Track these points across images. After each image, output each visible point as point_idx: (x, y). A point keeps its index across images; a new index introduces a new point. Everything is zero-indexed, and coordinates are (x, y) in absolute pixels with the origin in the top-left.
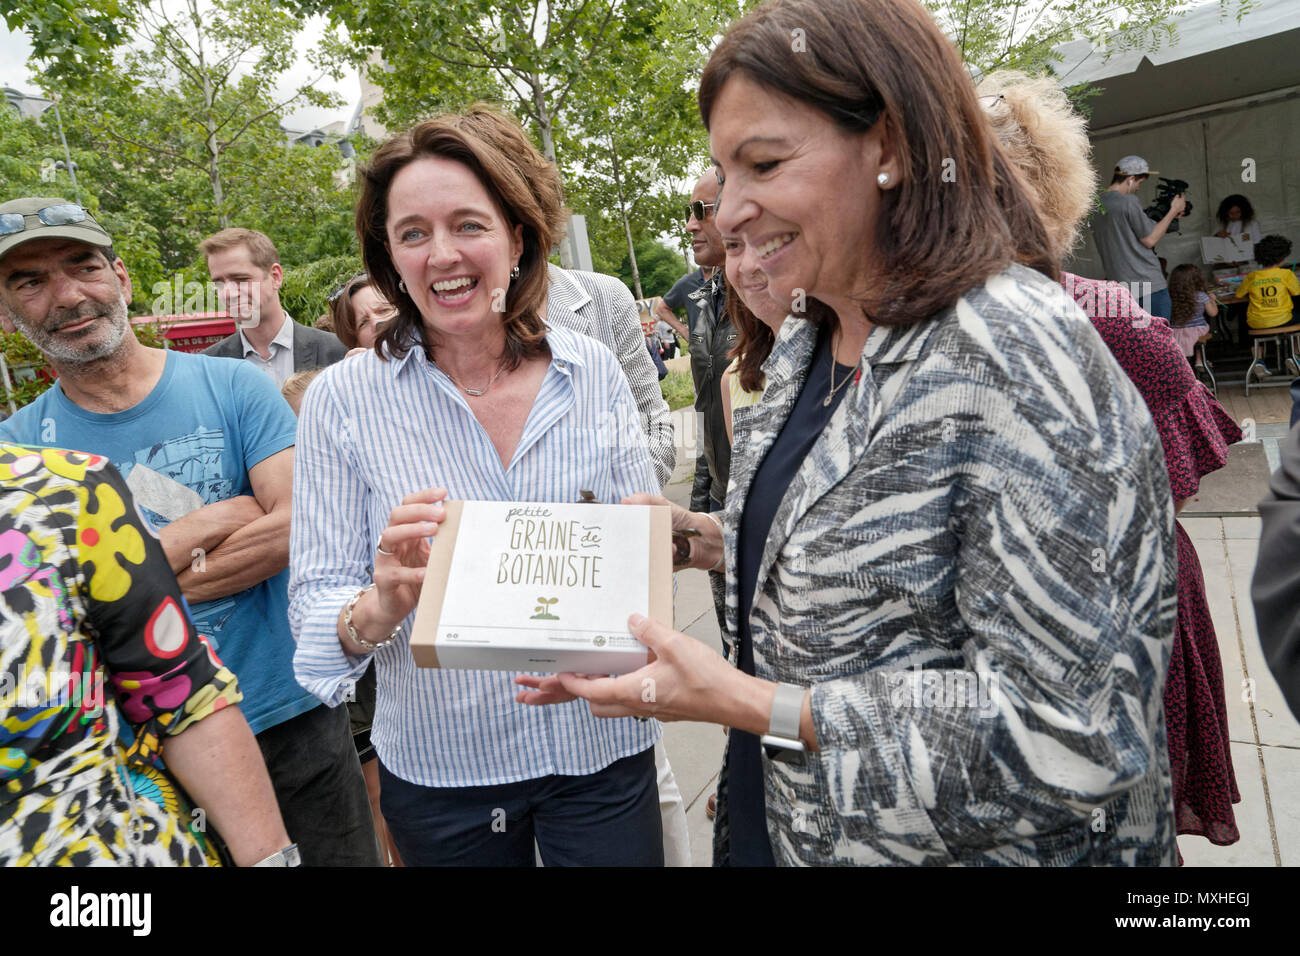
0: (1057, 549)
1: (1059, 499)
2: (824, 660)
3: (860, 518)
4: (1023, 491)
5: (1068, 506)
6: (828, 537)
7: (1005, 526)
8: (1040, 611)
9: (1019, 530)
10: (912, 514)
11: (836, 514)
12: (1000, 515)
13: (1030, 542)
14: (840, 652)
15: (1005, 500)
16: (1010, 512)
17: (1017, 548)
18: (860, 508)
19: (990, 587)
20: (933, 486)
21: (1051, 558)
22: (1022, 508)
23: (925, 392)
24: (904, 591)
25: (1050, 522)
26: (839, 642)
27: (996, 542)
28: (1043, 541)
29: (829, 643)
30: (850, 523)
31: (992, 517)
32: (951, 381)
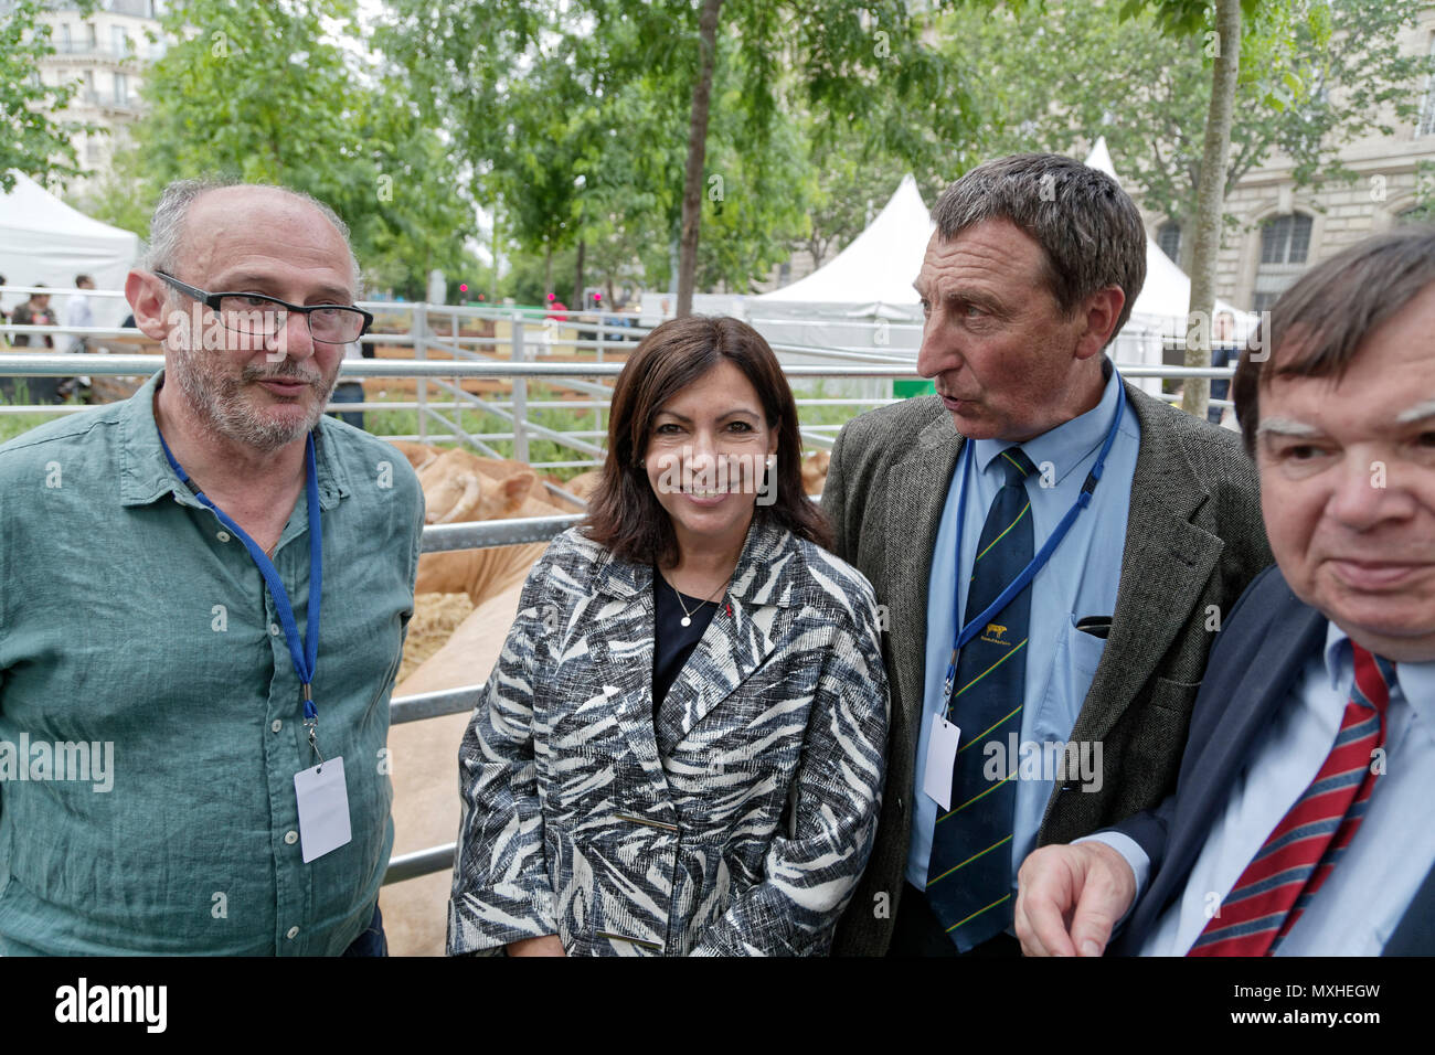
0: (869, 729)
1: (870, 699)
2: (699, 832)
3: (760, 720)
4: (853, 695)
5: (875, 703)
6: (734, 735)
7: (840, 718)
8: (860, 768)
9: (850, 719)
10: (789, 714)
11: (740, 717)
12: (838, 710)
13: (856, 726)
14: (714, 826)
15: (842, 699)
16: (844, 708)
17: (847, 730)
18: (761, 713)
19: (830, 758)
20: (806, 695)
21: (866, 735)
22: (851, 705)
23: (802, 631)
24: (776, 768)
25: (866, 713)
26: (715, 818)
27: (835, 727)
28: (863, 724)
29: (707, 818)
30: (754, 724)
31: (832, 711)
32: (821, 625)
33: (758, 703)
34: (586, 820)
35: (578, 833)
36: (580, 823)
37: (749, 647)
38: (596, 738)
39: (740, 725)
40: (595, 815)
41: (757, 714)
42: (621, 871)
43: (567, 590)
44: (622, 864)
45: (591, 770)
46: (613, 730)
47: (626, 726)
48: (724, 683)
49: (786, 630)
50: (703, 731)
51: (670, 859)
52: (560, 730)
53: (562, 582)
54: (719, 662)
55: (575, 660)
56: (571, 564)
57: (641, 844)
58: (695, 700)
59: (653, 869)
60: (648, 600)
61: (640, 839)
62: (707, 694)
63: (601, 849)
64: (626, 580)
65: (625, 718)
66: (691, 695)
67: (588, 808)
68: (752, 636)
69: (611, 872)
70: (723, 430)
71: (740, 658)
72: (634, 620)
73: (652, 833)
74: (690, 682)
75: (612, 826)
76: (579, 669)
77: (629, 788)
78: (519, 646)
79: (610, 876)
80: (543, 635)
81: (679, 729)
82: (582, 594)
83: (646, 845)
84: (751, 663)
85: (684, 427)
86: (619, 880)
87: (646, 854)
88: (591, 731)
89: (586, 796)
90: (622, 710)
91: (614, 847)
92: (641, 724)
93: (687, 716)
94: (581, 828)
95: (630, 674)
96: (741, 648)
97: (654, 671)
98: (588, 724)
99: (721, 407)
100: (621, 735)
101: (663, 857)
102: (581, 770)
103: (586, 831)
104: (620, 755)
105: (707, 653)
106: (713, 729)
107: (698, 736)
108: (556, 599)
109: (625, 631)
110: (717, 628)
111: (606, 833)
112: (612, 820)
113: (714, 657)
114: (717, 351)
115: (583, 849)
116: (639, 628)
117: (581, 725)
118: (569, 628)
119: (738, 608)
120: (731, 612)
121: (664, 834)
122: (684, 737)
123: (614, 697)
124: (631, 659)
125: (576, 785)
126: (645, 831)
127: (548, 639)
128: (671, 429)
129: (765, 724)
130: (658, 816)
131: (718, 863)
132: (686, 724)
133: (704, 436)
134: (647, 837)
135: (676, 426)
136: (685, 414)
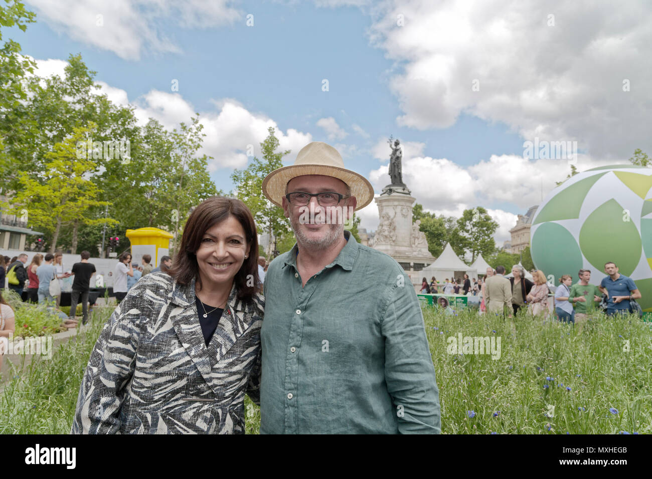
33: (243, 347)
34: (168, 404)
35: (163, 410)
36: (165, 405)
37: (237, 326)
38: (179, 367)
39: (238, 356)
40: (172, 401)
41: (244, 351)
42: (183, 424)
43: (154, 301)
44: (184, 421)
45: (174, 381)
46: (188, 362)
47: (196, 360)
48: (231, 341)
49: (249, 320)
50: (225, 359)
51: (208, 415)
52: (158, 365)
53: (152, 297)
54: (229, 332)
55: (165, 332)
56: (156, 289)
57: (195, 410)
58: (221, 348)
59: (200, 420)
60: (195, 308)
61: (194, 408)
62: (225, 345)
63: (173, 416)
64: (182, 298)
65: (195, 356)
66: (219, 346)
67: (170, 398)
68: (238, 322)
69: (178, 425)
70: (229, 242)
71: (236, 331)
72: (189, 316)
73: (201, 405)
74: (218, 340)
75: (180, 405)
76: (167, 337)
77: (194, 386)
78: (130, 329)
79: (177, 427)
80: (144, 322)
81: (216, 359)
82: (164, 303)
83: (197, 410)
84: (240, 333)
85: (215, 240)
86: (182, 428)
87: (197, 414)
88: (176, 364)
89: (169, 393)
90: (193, 353)
91: (180, 414)
92: (203, 358)
93: (218, 354)
94: (165, 407)
95: (193, 338)
96: (235, 327)
97: (204, 336)
98: (175, 360)
99: (229, 233)
100: (193, 364)
101: (205, 414)
102: (169, 382)
103: (167, 409)
104: (192, 373)
105: (223, 329)
106: (229, 358)
107: (223, 361)
108: (150, 305)
109: (186, 320)
110: (225, 319)
111: (177, 408)
112: (181, 402)
113: (226, 330)
114: (229, 212)
115: (164, 417)
116: (192, 319)
117: (172, 361)
118: (159, 318)
119: (233, 311)
120: (230, 313)
121: (206, 404)
122: (217, 362)
123: (188, 348)
124: (192, 332)
125: (165, 388)
126: (197, 404)
127: (147, 323)
128: (208, 240)
129: (246, 355)
130: (205, 397)
131: (226, 414)
132: (218, 357)
133: (221, 244)
134: (198, 407)
135: (210, 239)
136: (214, 235)
